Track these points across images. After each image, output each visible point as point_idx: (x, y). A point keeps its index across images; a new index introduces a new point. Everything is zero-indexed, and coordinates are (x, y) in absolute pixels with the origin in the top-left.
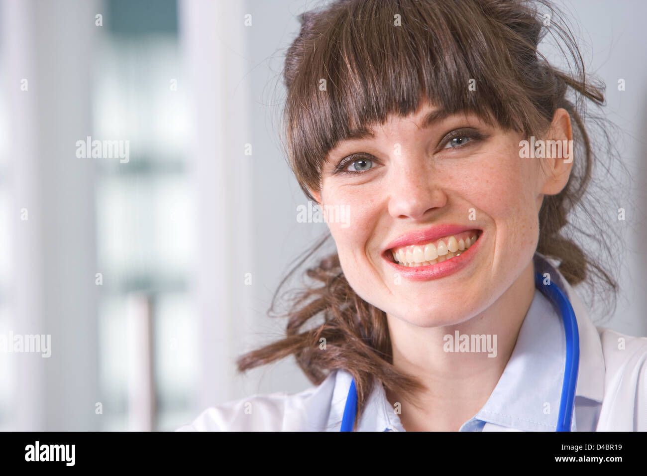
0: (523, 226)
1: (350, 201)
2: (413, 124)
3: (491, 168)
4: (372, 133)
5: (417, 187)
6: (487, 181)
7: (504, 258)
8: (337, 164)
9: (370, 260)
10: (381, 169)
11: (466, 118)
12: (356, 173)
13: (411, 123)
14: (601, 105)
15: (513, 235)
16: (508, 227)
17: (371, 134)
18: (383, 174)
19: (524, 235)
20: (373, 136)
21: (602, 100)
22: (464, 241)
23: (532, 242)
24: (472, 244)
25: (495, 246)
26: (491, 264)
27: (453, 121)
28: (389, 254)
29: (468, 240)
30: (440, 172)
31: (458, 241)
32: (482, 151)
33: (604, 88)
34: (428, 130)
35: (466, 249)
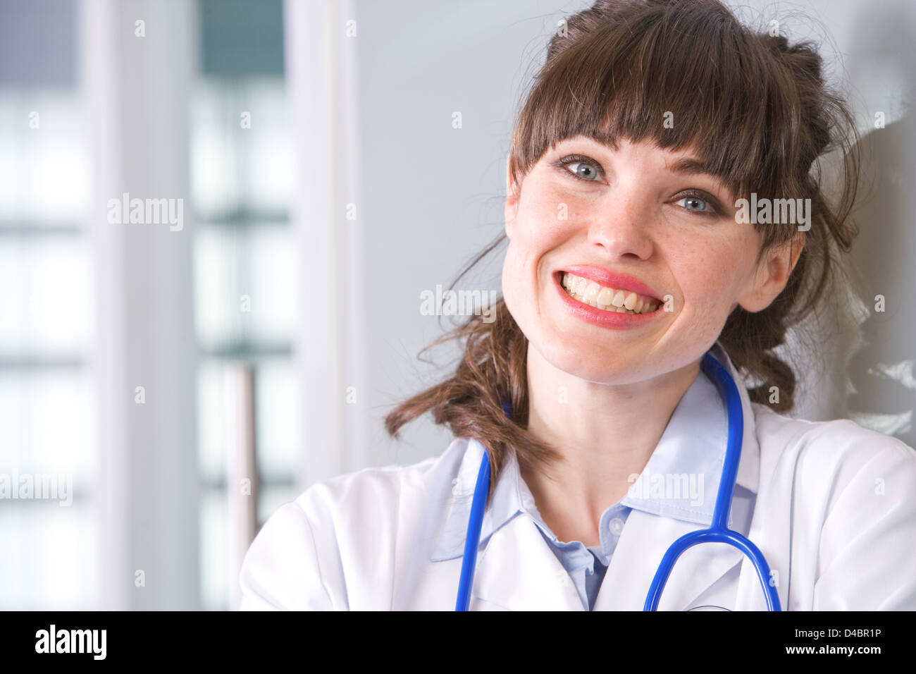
0: (709, 324)
1: (555, 203)
2: (663, 161)
3: (713, 250)
4: (618, 145)
5: (633, 224)
6: (702, 261)
7: (672, 342)
8: (562, 157)
9: (538, 270)
10: (604, 187)
11: (720, 187)
12: (576, 176)
13: (662, 158)
14: (843, 250)
15: (694, 326)
16: (694, 315)
17: (616, 146)
18: (602, 193)
19: (704, 331)
20: (617, 149)
21: (848, 245)
22: (644, 304)
23: (707, 343)
24: (649, 312)
25: (669, 327)
26: (655, 341)
27: (704, 181)
28: (560, 276)
29: (648, 305)
30: (660, 224)
31: (638, 301)
32: (714, 228)
33: (856, 235)
34: (674, 175)
35: (640, 313)
